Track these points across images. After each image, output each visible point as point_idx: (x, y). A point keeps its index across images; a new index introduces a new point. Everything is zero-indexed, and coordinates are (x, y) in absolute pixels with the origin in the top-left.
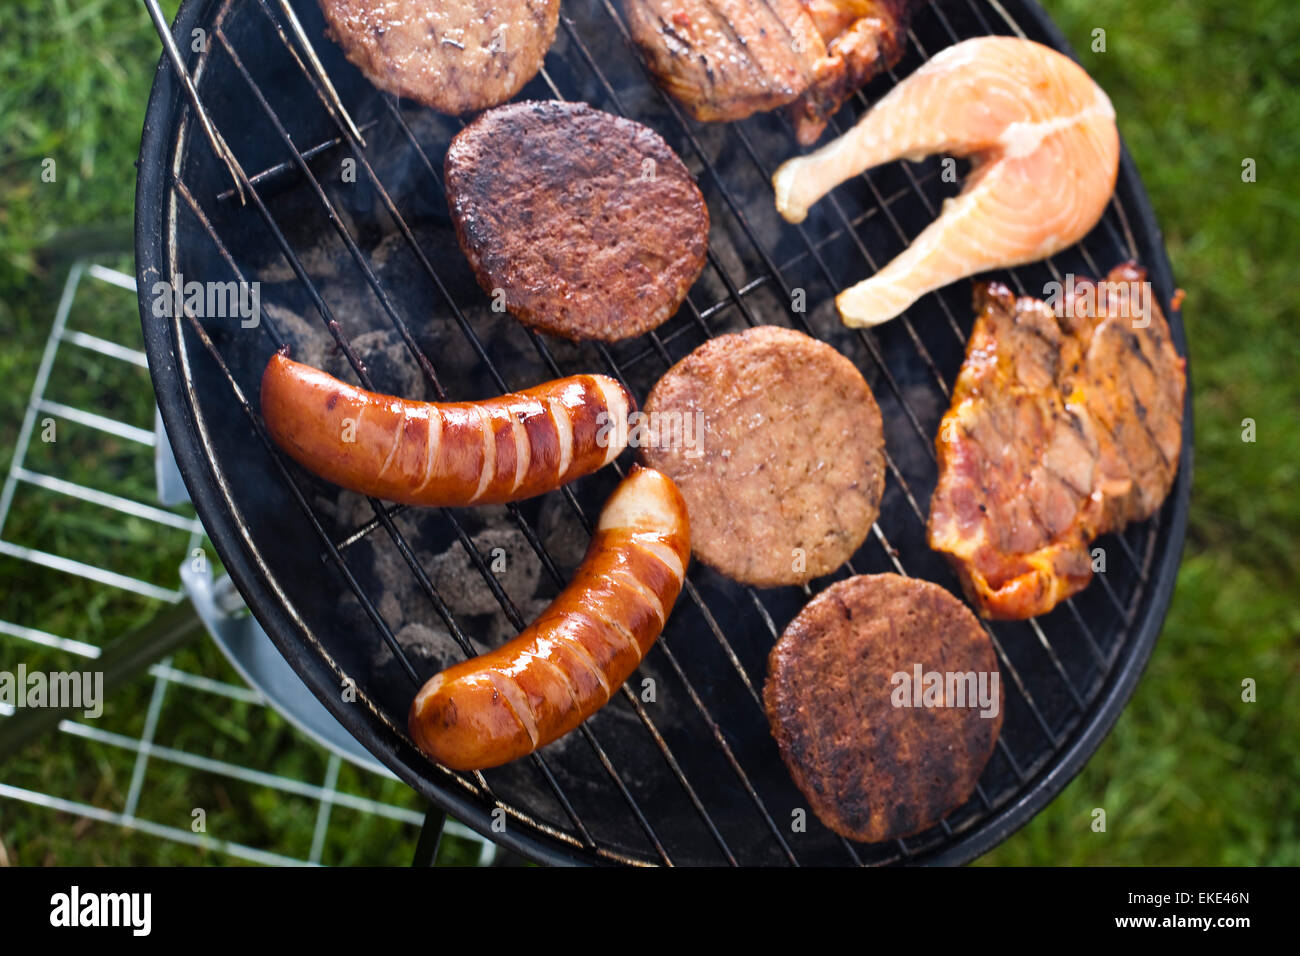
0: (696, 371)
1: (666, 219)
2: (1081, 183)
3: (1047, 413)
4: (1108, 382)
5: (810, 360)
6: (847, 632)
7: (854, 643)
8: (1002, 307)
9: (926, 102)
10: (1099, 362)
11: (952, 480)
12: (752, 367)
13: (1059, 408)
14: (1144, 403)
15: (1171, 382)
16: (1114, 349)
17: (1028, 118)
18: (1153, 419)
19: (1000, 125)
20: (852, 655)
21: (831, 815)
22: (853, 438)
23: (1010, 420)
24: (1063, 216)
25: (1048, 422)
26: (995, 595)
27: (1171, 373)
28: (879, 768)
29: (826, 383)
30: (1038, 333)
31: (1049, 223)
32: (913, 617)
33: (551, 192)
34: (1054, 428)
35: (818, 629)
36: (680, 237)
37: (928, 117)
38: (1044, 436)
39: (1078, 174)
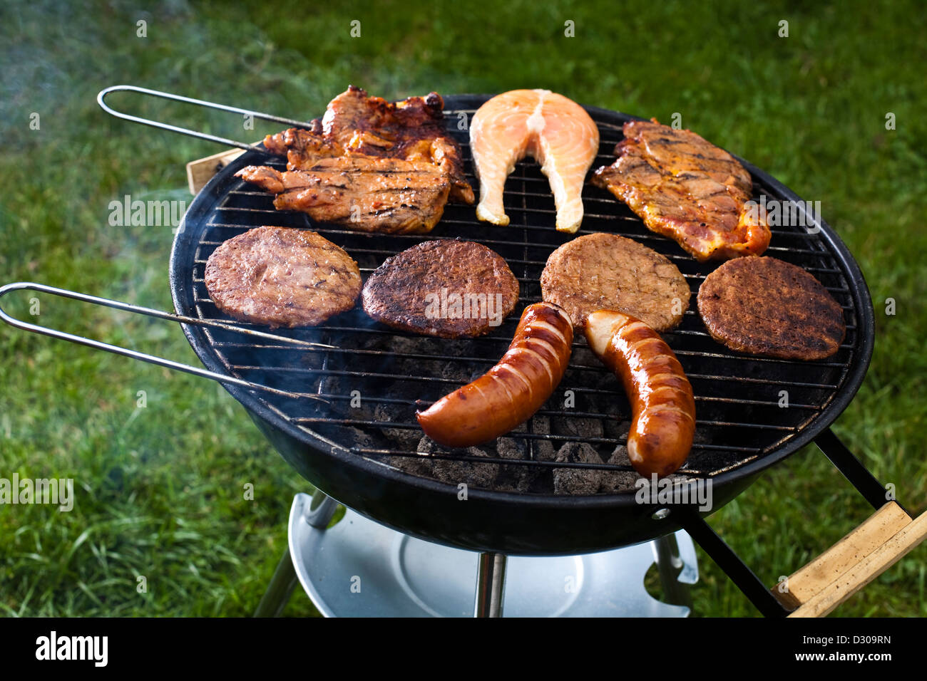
0: (553, 286)
1: (470, 258)
2: (574, 115)
3: (674, 185)
4: (676, 159)
5: (581, 246)
6: (724, 303)
7: (733, 304)
8: (611, 173)
9: (490, 147)
10: (664, 156)
11: (680, 230)
12: (567, 267)
13: (675, 179)
14: (697, 153)
15: (694, 139)
16: (662, 149)
17: (527, 115)
18: (706, 154)
19: (523, 126)
20: (738, 307)
21: (812, 353)
22: (631, 253)
23: (667, 199)
24: (584, 129)
25: (679, 187)
26: (749, 243)
27: (689, 137)
28: (801, 327)
29: (597, 247)
30: (634, 167)
31: (584, 136)
32: (736, 277)
33: (422, 290)
34: (683, 186)
35: (715, 311)
36: (483, 258)
37: (497, 151)
38: (683, 193)
39: (568, 113)
